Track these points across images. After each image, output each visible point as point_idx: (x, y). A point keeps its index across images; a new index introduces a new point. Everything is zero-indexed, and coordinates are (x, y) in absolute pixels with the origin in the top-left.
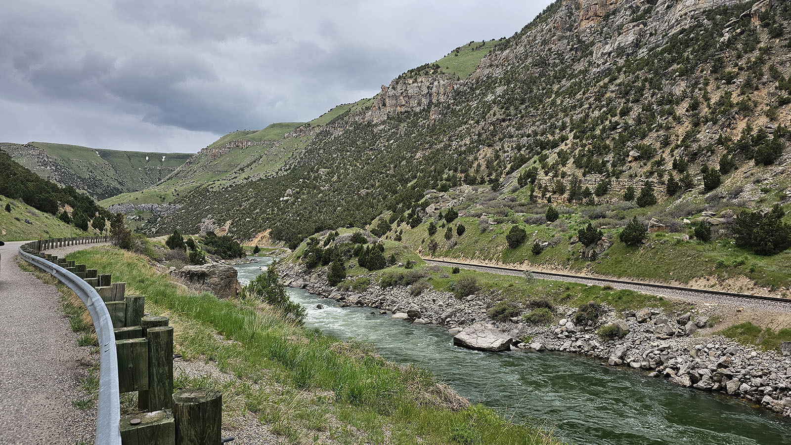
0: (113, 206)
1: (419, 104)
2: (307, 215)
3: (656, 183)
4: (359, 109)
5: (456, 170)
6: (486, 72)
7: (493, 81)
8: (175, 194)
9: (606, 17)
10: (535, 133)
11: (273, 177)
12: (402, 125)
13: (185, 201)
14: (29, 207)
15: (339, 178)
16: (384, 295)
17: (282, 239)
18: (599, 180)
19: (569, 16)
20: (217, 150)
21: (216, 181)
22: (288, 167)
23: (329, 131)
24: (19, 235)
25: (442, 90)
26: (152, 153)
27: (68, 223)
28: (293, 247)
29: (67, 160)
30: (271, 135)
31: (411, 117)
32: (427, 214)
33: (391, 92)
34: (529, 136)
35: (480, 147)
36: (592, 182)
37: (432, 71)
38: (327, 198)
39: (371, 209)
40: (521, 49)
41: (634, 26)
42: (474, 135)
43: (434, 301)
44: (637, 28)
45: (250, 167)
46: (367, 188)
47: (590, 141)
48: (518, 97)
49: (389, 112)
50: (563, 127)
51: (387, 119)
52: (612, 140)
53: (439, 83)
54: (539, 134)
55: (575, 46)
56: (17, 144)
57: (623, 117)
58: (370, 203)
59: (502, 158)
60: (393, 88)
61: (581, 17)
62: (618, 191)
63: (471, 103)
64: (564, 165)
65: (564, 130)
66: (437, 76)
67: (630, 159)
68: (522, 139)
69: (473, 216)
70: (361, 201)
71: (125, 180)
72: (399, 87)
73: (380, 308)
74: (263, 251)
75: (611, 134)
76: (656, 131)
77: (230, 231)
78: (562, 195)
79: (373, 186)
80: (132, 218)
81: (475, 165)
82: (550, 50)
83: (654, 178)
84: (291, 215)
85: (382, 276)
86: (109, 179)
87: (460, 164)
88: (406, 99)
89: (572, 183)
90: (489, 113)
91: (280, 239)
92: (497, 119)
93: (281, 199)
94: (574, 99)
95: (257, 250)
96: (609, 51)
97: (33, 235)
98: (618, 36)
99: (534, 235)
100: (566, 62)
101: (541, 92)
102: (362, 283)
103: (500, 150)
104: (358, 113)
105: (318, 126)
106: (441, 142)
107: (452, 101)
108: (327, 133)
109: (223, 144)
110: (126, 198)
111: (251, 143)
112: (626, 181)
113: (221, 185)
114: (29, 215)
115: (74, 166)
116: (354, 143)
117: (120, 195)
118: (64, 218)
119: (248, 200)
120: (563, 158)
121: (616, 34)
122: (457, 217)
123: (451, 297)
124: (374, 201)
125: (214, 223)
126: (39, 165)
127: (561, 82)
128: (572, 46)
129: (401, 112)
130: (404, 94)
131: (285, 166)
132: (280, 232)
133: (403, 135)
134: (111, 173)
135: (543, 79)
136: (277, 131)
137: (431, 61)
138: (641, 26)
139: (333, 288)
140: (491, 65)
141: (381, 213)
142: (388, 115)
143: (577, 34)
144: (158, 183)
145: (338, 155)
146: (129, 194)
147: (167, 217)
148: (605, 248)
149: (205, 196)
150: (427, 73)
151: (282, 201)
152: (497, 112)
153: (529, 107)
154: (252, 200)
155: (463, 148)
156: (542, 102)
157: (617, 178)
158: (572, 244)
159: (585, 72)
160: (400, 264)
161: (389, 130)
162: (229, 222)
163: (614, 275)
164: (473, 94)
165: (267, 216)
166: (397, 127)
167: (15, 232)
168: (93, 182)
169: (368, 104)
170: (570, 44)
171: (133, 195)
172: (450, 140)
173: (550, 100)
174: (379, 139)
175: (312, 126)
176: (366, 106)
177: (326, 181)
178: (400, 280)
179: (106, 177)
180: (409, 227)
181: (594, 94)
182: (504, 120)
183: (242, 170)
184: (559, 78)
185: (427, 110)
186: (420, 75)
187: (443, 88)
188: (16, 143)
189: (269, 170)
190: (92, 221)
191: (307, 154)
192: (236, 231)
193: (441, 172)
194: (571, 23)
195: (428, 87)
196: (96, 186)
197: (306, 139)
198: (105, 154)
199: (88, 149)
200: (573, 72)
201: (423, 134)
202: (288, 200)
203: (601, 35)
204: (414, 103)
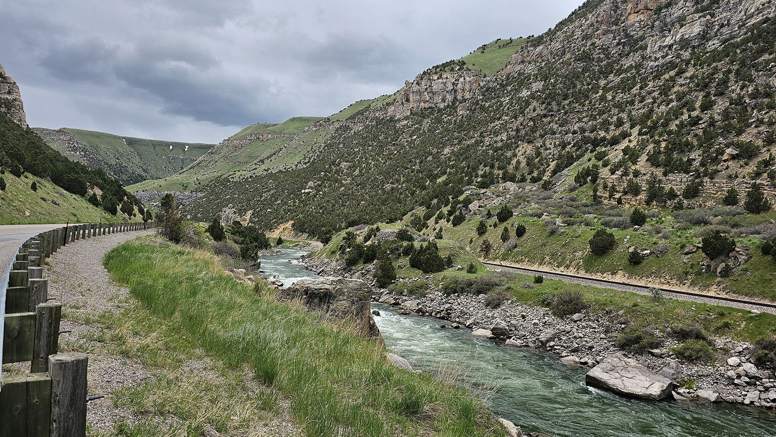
0: (137, 192)
1: (444, 100)
2: (330, 208)
3: (767, 185)
4: (380, 104)
5: (492, 167)
6: (518, 68)
7: (526, 77)
8: (197, 183)
9: (659, 10)
10: (583, 130)
11: (292, 170)
12: (426, 121)
13: (206, 190)
14: (57, 187)
15: (360, 172)
16: (449, 303)
17: (305, 232)
18: (685, 180)
19: (614, 10)
20: (238, 142)
21: (237, 172)
22: (307, 160)
23: (348, 126)
24: (44, 217)
25: (467, 87)
26: (176, 143)
27: (97, 206)
28: (326, 241)
29: (95, 146)
30: (291, 128)
31: (435, 113)
32: (470, 211)
33: (415, 88)
34: (574, 133)
35: (519, 143)
36: (677, 182)
37: (458, 67)
38: (351, 192)
39: (399, 205)
40: (556, 45)
41: (700, 17)
42: (512, 131)
43: (523, 317)
44: (703, 19)
45: (270, 159)
46: (392, 183)
47: (665, 138)
48: (560, 92)
49: (412, 108)
50: (620, 123)
51: (411, 115)
52: (694, 136)
53: (464, 79)
54: (588, 130)
55: (622, 41)
56: (49, 130)
57: (705, 112)
58: (397, 199)
59: (544, 155)
60: (418, 84)
61: (629, 10)
62: (713, 193)
63: (502, 99)
64: (634, 163)
65: (621, 126)
66: (463, 73)
67: (725, 157)
68: (567, 136)
69: (531, 215)
70: (385, 196)
71: (150, 168)
72: (423, 83)
73: (447, 319)
74: (287, 243)
75: (692, 130)
76: (756, 127)
77: (251, 221)
78: (637, 196)
79: (398, 181)
80: (155, 204)
81: (514, 162)
82: (593, 44)
83: (762, 180)
84: (313, 208)
85: (442, 281)
86: (134, 165)
87: (497, 160)
88: (431, 95)
89: (648, 182)
90: (527, 108)
91: (303, 232)
92: (538, 115)
93: (303, 191)
94: (629, 94)
95: (280, 242)
96: (669, 44)
97: (60, 217)
98: (680, 28)
99: (625, 240)
100: (612, 57)
101: (586, 87)
102: (419, 287)
103: (541, 146)
104: (379, 108)
105: (337, 121)
106: (472, 137)
107: (481, 97)
108: (347, 128)
109: (244, 136)
110: (150, 184)
111: (271, 136)
112: (725, 182)
113: (241, 175)
114: (56, 195)
115: (102, 153)
116: (376, 137)
117: (144, 182)
118: (93, 201)
119: (269, 191)
120: (632, 155)
121: (678, 26)
122: (512, 216)
123: (548, 314)
124: (401, 196)
125: (235, 213)
126: (69, 151)
127: (607, 77)
128: (620, 40)
129: (425, 108)
130: (429, 90)
131: (305, 159)
132: (304, 223)
133: (427, 131)
134: (136, 160)
135: (587, 74)
136: (298, 124)
137: (457, 58)
138: (708, 17)
139: (383, 290)
140: (523, 62)
141: (413, 209)
142: (411, 110)
143: (624, 28)
144: (181, 172)
145: (359, 150)
146: (154, 181)
147: (189, 205)
148: (740, 262)
149: (225, 186)
150: (452, 70)
151: (304, 193)
152: (536, 108)
153: (573, 103)
154: (272, 191)
155: (500, 144)
156: (588, 98)
157: (712, 178)
158: (687, 254)
159: (638, 66)
160: (459, 266)
161: (412, 125)
162: (250, 213)
163: (764, 298)
164: (504, 90)
165: (289, 208)
166: (420, 123)
167: (40, 213)
168: (119, 169)
169: (390, 100)
170: (617, 38)
171: (157, 183)
172: (481, 135)
173: (597, 95)
174: (402, 134)
175: (332, 121)
176: (388, 102)
177: (348, 175)
178: (468, 287)
179: (131, 164)
180: (450, 225)
181: (658, 88)
182: (545, 116)
183: (262, 161)
184: (606, 73)
185: (453, 107)
186: (445, 72)
187: (468, 84)
188: (48, 128)
189: (288, 162)
190: (121, 205)
191: (326, 148)
192: (257, 221)
193: (475, 169)
194: (617, 17)
195: (453, 84)
196: (122, 173)
197: (325, 133)
198: (131, 142)
199: (116, 136)
200: (621, 67)
201: (450, 130)
202: (310, 192)
203: (653, 30)
204: (438, 99)
